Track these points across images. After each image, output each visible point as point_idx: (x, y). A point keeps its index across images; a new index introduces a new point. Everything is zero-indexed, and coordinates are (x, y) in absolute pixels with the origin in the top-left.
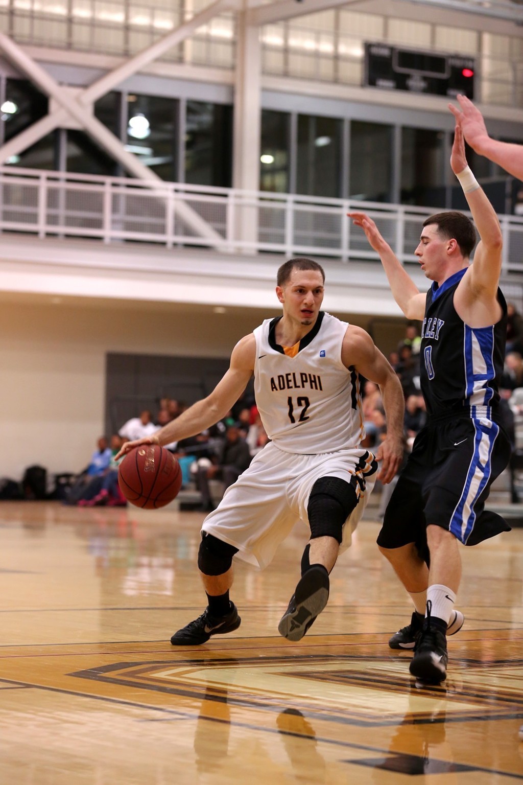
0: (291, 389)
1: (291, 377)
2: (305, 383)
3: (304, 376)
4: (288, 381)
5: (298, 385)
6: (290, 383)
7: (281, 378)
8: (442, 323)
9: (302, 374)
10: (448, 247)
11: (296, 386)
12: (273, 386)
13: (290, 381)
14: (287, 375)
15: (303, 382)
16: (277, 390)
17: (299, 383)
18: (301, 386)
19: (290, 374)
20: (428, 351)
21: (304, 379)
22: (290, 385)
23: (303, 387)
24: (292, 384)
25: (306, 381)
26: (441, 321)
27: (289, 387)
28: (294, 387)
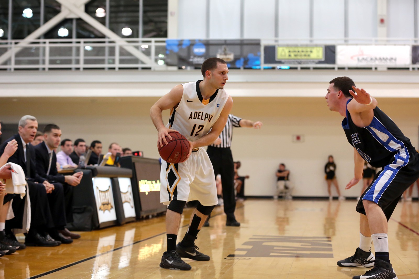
0: (198, 120)
1: (201, 114)
2: (206, 119)
3: (207, 115)
4: (199, 115)
5: (202, 118)
6: (199, 116)
7: (196, 113)
8: (357, 134)
9: (206, 114)
10: (338, 95)
11: (202, 119)
12: (191, 116)
13: (200, 116)
14: (199, 112)
15: (205, 117)
16: (192, 119)
17: (203, 118)
18: (204, 119)
19: (201, 112)
20: (359, 151)
21: (207, 117)
22: (199, 118)
23: (205, 120)
24: (200, 117)
25: (207, 118)
26: (356, 133)
27: (198, 118)
28: (200, 119)
